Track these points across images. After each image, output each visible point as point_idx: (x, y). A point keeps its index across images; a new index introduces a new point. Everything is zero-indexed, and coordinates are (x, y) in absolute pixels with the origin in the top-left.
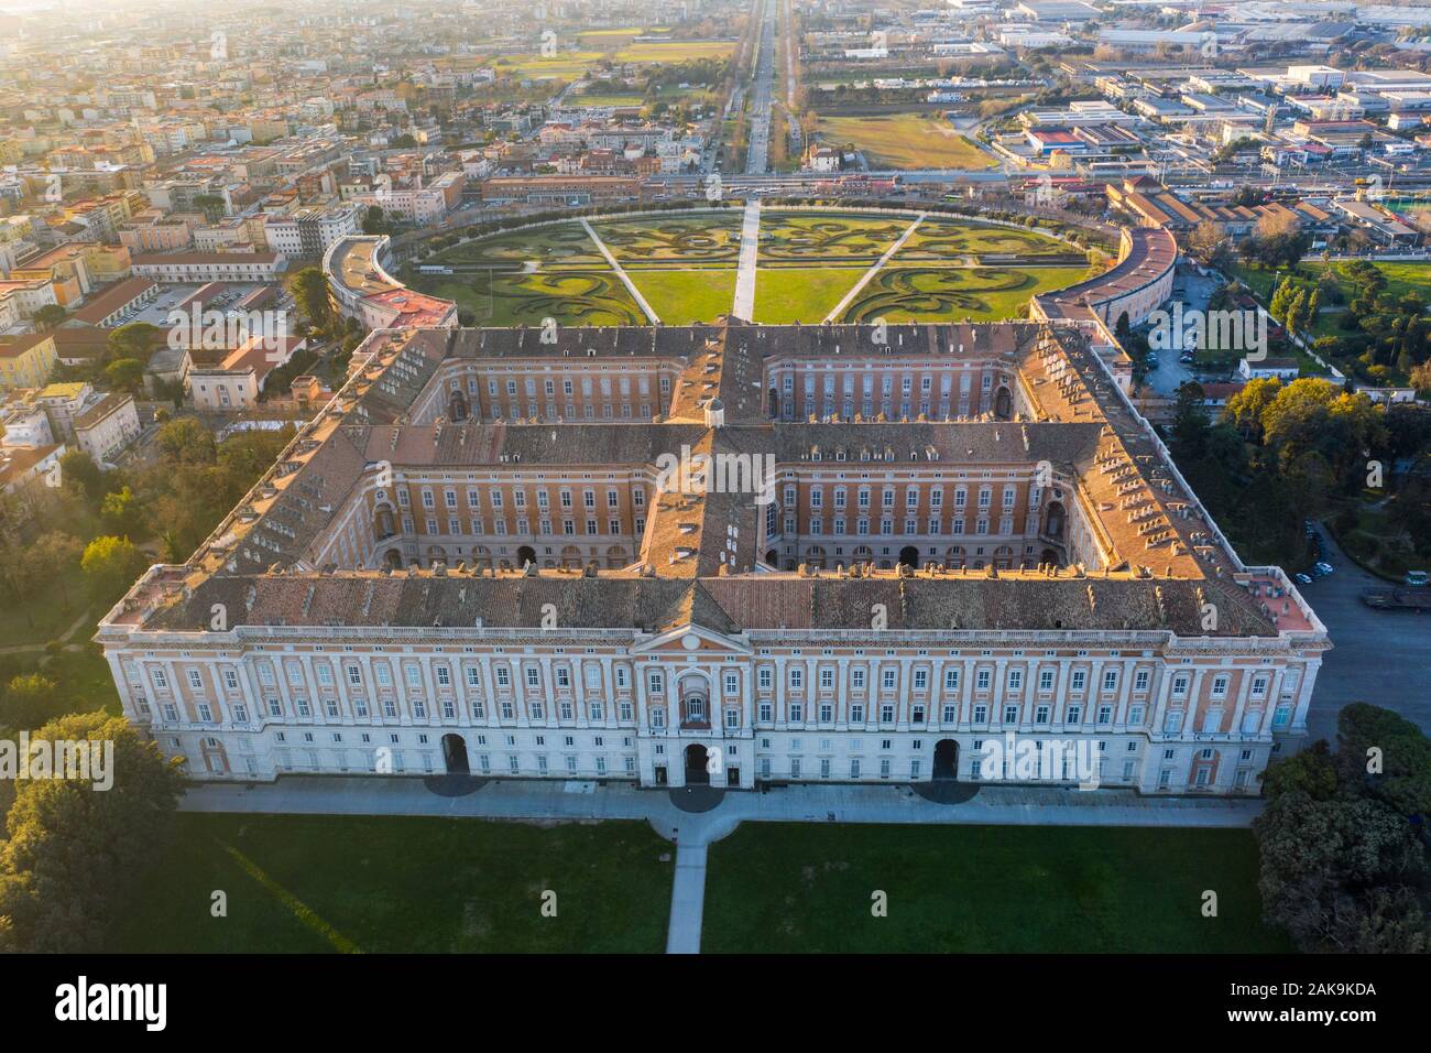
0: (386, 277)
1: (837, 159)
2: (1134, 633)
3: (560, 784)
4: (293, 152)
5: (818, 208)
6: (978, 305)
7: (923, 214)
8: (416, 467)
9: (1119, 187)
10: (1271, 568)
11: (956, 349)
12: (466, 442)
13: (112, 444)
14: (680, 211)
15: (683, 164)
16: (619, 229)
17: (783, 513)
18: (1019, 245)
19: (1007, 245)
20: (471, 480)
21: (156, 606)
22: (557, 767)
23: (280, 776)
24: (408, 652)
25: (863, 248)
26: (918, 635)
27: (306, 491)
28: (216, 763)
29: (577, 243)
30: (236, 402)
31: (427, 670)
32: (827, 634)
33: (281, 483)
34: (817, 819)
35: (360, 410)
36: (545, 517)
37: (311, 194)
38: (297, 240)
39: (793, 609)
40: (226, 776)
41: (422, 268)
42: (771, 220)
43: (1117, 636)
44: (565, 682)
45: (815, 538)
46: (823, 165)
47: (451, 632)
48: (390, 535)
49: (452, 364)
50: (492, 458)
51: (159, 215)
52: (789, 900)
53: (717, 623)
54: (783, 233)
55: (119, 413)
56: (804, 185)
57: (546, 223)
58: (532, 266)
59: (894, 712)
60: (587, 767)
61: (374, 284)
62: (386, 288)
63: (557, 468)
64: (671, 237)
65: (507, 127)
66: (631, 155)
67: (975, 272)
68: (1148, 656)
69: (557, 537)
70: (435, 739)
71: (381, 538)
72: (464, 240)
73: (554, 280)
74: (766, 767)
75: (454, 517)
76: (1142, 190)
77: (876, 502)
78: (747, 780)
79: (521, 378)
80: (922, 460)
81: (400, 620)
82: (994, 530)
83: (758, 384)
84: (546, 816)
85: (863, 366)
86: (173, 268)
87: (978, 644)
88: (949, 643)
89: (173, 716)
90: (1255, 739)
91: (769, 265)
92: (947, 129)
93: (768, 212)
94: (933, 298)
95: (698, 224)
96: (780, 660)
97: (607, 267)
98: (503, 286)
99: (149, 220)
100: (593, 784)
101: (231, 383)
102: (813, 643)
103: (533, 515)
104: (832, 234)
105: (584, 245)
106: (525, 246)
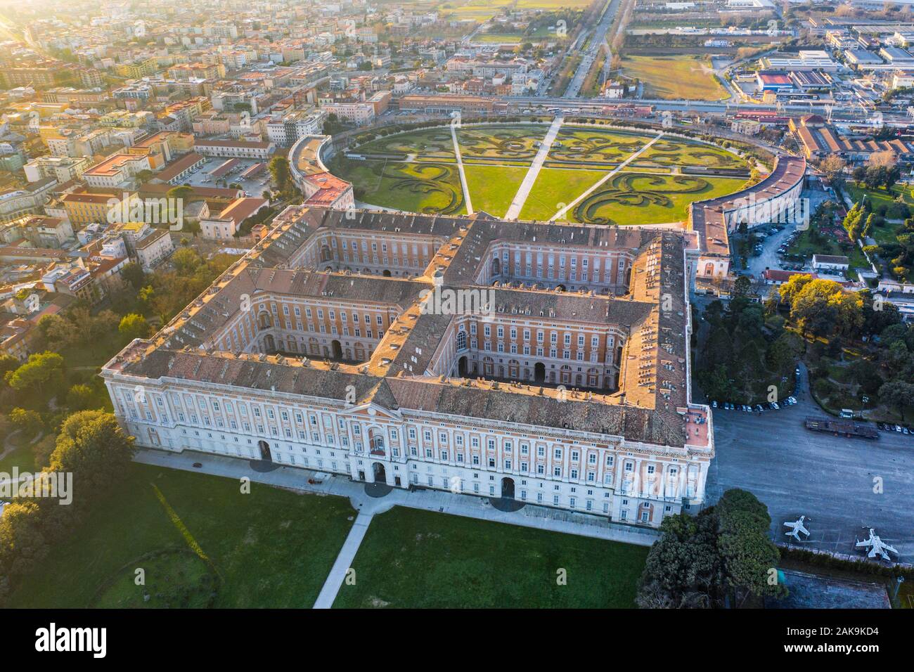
0: (321, 164)
1: (622, 91)
2: (603, 435)
3: (313, 472)
4: (301, 71)
5: (597, 125)
6: (666, 203)
7: (661, 133)
8: (280, 294)
9: (797, 121)
10: (704, 406)
11: (604, 244)
12: (307, 281)
13: (156, 256)
14: (512, 123)
15: (526, 89)
16: (471, 135)
17: (470, 337)
18: (714, 159)
19: (707, 160)
20: (307, 303)
21: (131, 361)
22: (313, 464)
23: (184, 450)
24: (240, 398)
25: (612, 156)
26: (488, 422)
27: (217, 304)
28: (155, 441)
29: (443, 143)
30: (223, 236)
31: (249, 408)
32: (442, 416)
33: (207, 299)
34: (434, 510)
35: (260, 258)
36: (345, 326)
37: (301, 102)
38: (284, 134)
39: (429, 399)
40: (159, 447)
41: (349, 155)
42: (565, 132)
43: (594, 436)
44: (315, 422)
45: (488, 352)
46: (612, 94)
47: (259, 392)
48: (268, 327)
49: (323, 230)
50: (318, 293)
51: (214, 114)
52: (403, 549)
53: (387, 403)
54: (569, 142)
55: (161, 240)
56: (594, 108)
57: (430, 128)
58: (412, 157)
59: (479, 459)
60: (327, 466)
61: (313, 168)
62: (318, 171)
63: (351, 302)
64: (499, 141)
65: (430, 57)
66: (497, 81)
67: (676, 178)
68: (611, 448)
69: (352, 337)
70: (255, 442)
71: (263, 328)
72: (379, 137)
73: (420, 168)
74: (416, 479)
75: (299, 321)
76: (810, 125)
77: (520, 336)
78: (405, 484)
79: (359, 241)
80: (546, 316)
81: (237, 383)
82: (587, 358)
83: (478, 259)
84: (302, 488)
85: (548, 250)
86: (215, 148)
87: (519, 430)
88: (504, 428)
89: (135, 416)
90: (672, 501)
91: (550, 165)
92: (707, 69)
93: (565, 126)
94: (640, 196)
95: (518, 133)
96: (419, 426)
97: (454, 160)
98: (390, 170)
99: (208, 117)
100: (329, 475)
101: (221, 226)
102: (434, 419)
103: (339, 325)
104: (598, 145)
105: (446, 145)
106: (413, 143)
